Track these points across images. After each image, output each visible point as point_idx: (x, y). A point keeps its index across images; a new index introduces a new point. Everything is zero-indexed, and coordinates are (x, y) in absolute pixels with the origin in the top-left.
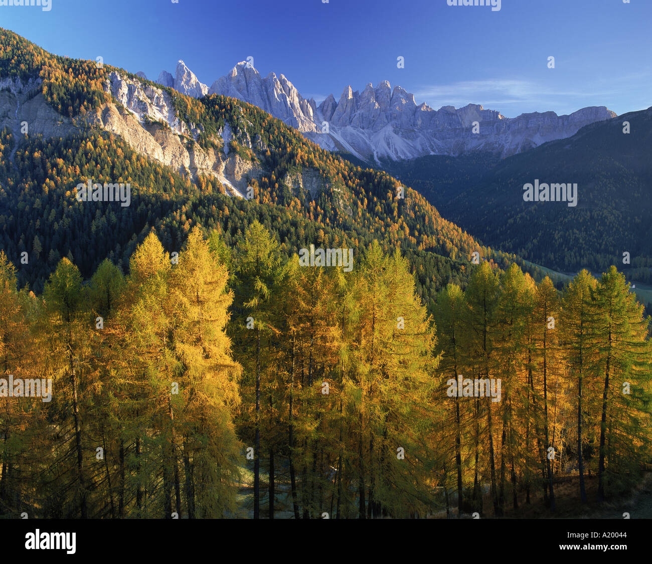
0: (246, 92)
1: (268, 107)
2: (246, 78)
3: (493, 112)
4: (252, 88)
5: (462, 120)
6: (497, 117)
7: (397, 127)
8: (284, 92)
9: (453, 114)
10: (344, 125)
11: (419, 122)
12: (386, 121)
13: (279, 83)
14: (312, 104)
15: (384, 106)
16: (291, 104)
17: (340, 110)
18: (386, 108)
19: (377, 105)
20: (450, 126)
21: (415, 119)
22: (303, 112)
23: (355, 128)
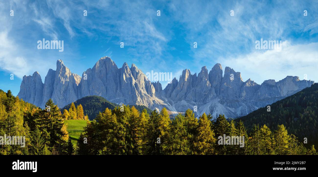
1: (119, 88)
2: (106, 68)
4: (109, 75)
5: (281, 90)
7: (223, 99)
9: (271, 86)
10: (180, 100)
11: (244, 94)
12: (215, 95)
13: (129, 70)
14: (157, 85)
15: (215, 83)
16: (136, 84)
17: (178, 88)
18: (217, 85)
19: (208, 82)
20: (271, 96)
21: (241, 92)
22: (147, 91)
23: (188, 101)
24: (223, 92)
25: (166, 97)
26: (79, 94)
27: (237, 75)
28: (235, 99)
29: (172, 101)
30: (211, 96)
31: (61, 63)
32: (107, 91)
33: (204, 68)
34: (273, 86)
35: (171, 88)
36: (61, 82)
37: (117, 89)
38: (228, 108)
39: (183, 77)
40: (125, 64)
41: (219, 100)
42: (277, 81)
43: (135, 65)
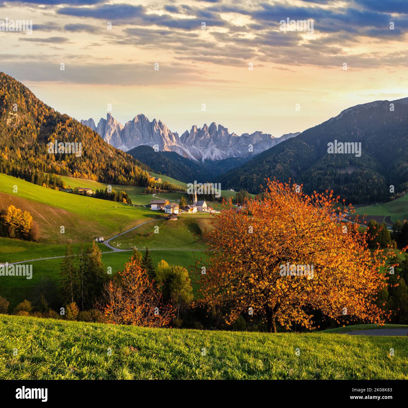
0: (141, 129)
1: (151, 135)
2: (142, 121)
3: (268, 135)
4: (144, 126)
5: (252, 140)
6: (270, 137)
7: (218, 145)
8: (160, 128)
9: (247, 137)
10: (191, 145)
11: (230, 142)
12: (213, 142)
13: (157, 124)
14: (176, 135)
15: (212, 135)
16: (163, 134)
17: (190, 137)
18: (214, 136)
19: (208, 134)
20: (246, 143)
21: (229, 141)
22: (170, 139)
23: (196, 146)
24: (218, 141)
25: (182, 143)
26: (123, 137)
27: (226, 130)
28: (226, 145)
29: (186, 145)
30: (210, 143)
31: (110, 115)
32: (143, 137)
33: (205, 125)
34: (248, 137)
35: (185, 137)
36: (110, 128)
37: (150, 137)
38: (222, 151)
39: (192, 130)
40: (154, 120)
41: (216, 146)
42: (250, 134)
43: (162, 121)
